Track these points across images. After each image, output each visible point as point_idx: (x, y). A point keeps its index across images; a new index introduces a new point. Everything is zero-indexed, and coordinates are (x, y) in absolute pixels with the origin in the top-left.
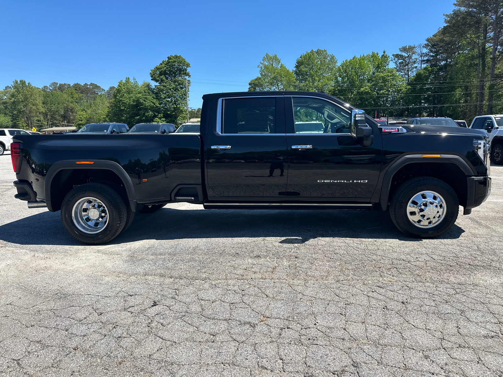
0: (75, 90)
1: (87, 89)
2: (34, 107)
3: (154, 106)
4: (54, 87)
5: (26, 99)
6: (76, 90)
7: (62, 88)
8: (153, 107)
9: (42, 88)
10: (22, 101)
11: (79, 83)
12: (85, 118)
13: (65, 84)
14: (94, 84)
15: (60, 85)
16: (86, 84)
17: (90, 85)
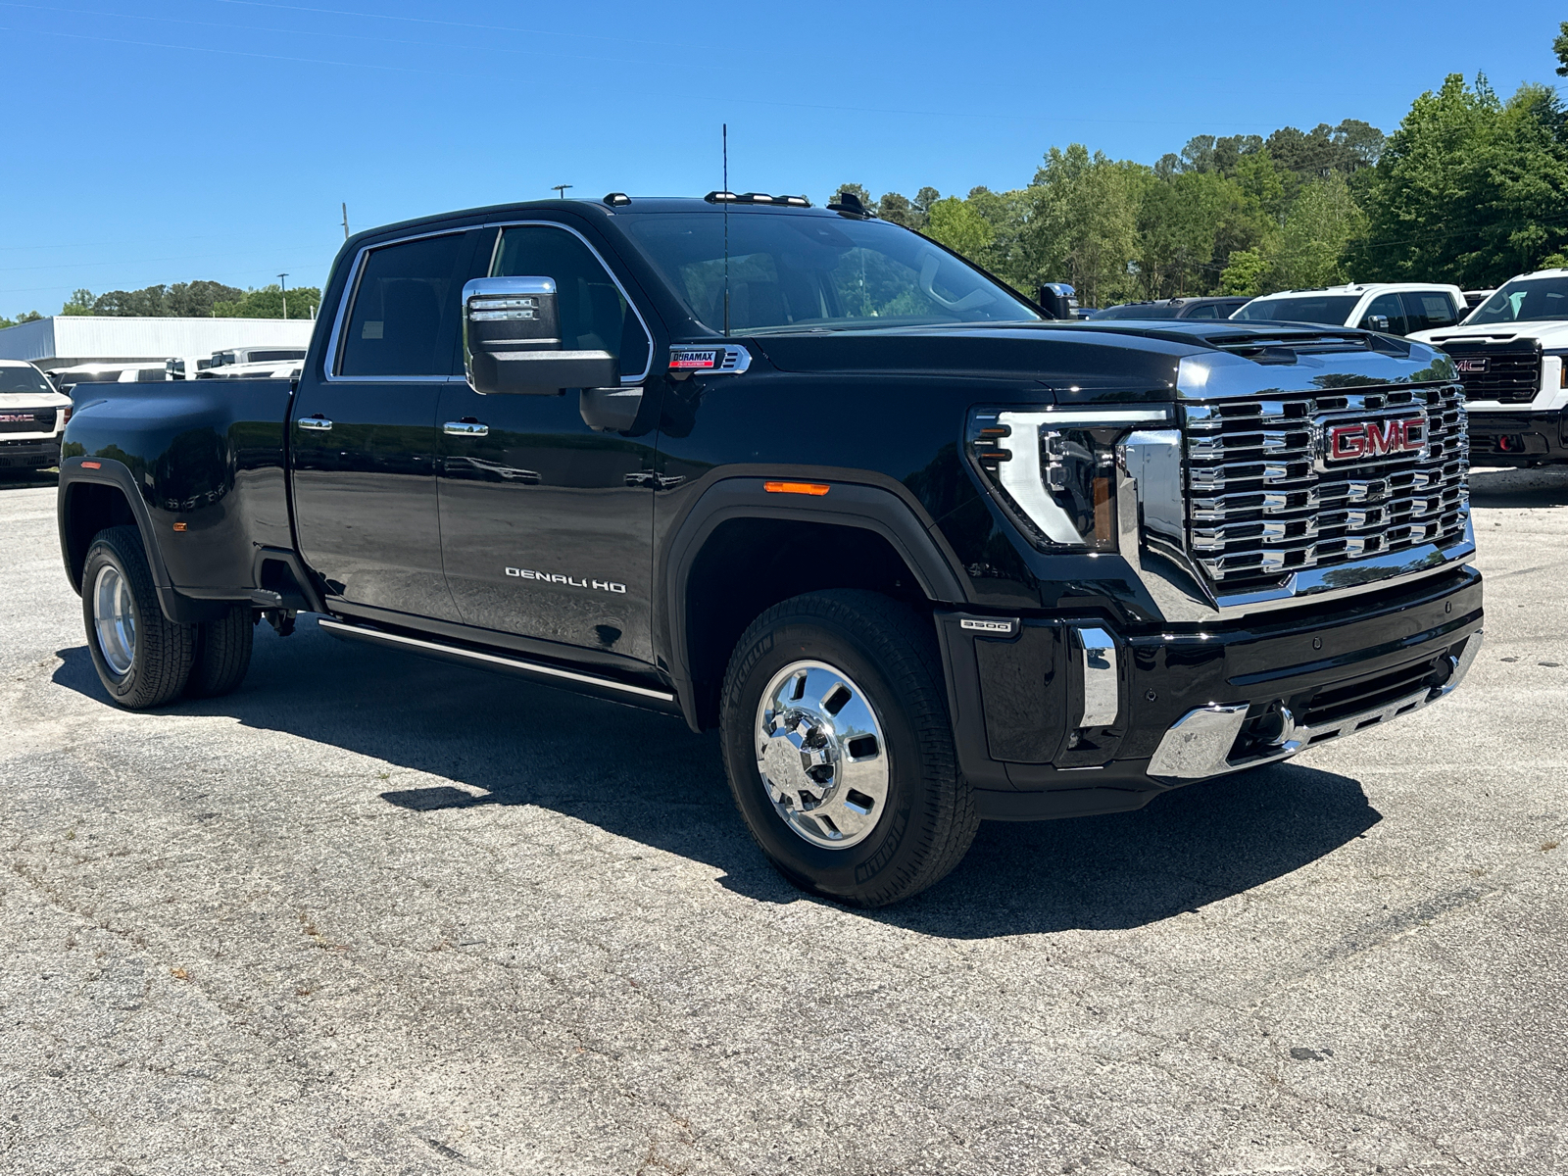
0: (1275, 157)
1: (1320, 149)
2: (1107, 244)
3: (1554, 194)
4: (1199, 154)
5: (1083, 217)
6: (1280, 156)
7: (1223, 156)
8: (1549, 201)
9: (1157, 165)
10: (1068, 224)
11: (1292, 127)
12: (1255, 274)
13: (1238, 139)
14: (1357, 123)
15: (1222, 143)
16: (1320, 127)
17: (1340, 130)
